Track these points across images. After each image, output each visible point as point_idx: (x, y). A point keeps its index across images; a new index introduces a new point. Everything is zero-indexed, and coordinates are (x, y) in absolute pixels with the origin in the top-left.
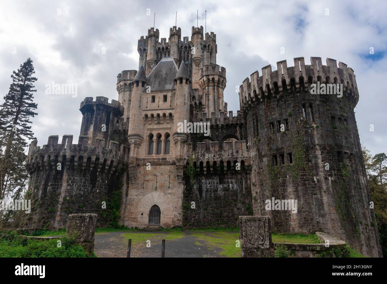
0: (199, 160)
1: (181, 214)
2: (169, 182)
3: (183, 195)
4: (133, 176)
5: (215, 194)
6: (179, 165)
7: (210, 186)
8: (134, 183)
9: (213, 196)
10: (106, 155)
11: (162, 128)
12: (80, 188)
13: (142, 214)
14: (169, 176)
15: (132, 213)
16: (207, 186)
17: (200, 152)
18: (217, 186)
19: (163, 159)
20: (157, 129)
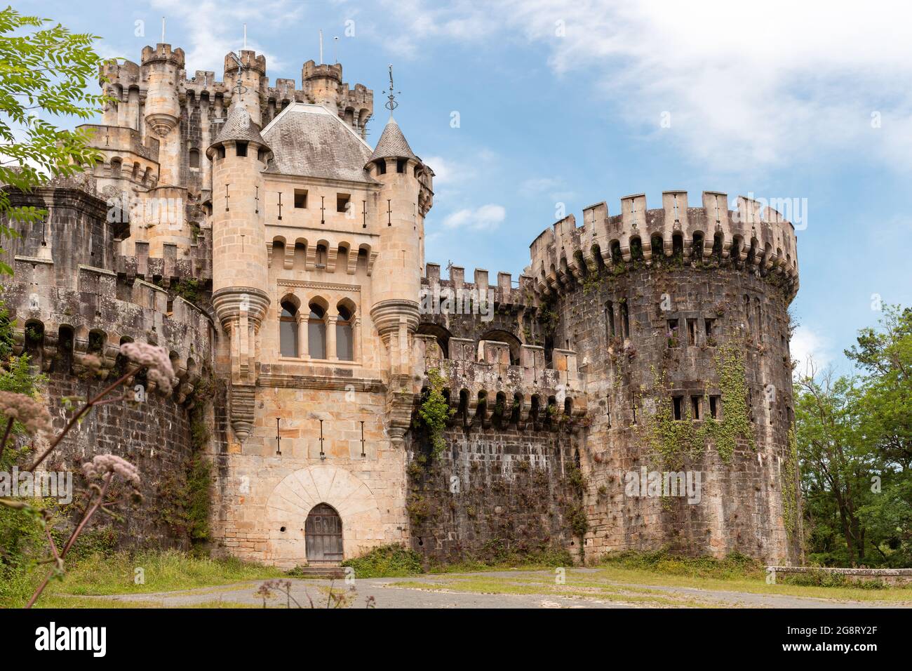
0: (458, 384)
1: (404, 530)
2: (363, 441)
3: (406, 477)
4: (245, 415)
5: (493, 479)
6: (403, 394)
7: (482, 457)
8: (246, 437)
9: (489, 483)
10: (174, 339)
11: (328, 284)
12: (98, 437)
13: (283, 529)
14: (362, 422)
15: (250, 526)
16: (472, 457)
17: (460, 362)
18: (498, 458)
19: (339, 372)
20: (312, 285)
